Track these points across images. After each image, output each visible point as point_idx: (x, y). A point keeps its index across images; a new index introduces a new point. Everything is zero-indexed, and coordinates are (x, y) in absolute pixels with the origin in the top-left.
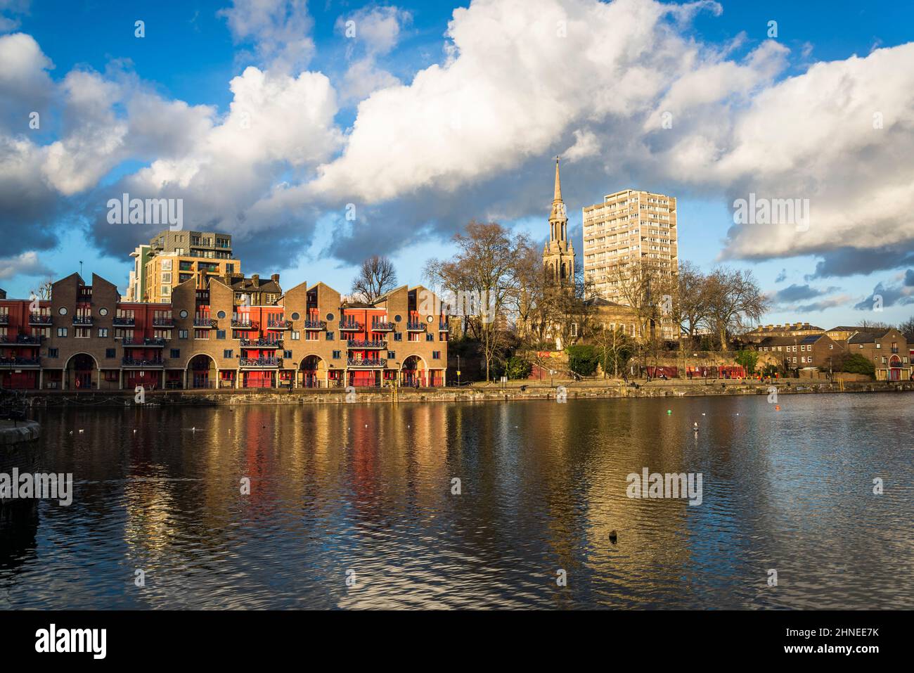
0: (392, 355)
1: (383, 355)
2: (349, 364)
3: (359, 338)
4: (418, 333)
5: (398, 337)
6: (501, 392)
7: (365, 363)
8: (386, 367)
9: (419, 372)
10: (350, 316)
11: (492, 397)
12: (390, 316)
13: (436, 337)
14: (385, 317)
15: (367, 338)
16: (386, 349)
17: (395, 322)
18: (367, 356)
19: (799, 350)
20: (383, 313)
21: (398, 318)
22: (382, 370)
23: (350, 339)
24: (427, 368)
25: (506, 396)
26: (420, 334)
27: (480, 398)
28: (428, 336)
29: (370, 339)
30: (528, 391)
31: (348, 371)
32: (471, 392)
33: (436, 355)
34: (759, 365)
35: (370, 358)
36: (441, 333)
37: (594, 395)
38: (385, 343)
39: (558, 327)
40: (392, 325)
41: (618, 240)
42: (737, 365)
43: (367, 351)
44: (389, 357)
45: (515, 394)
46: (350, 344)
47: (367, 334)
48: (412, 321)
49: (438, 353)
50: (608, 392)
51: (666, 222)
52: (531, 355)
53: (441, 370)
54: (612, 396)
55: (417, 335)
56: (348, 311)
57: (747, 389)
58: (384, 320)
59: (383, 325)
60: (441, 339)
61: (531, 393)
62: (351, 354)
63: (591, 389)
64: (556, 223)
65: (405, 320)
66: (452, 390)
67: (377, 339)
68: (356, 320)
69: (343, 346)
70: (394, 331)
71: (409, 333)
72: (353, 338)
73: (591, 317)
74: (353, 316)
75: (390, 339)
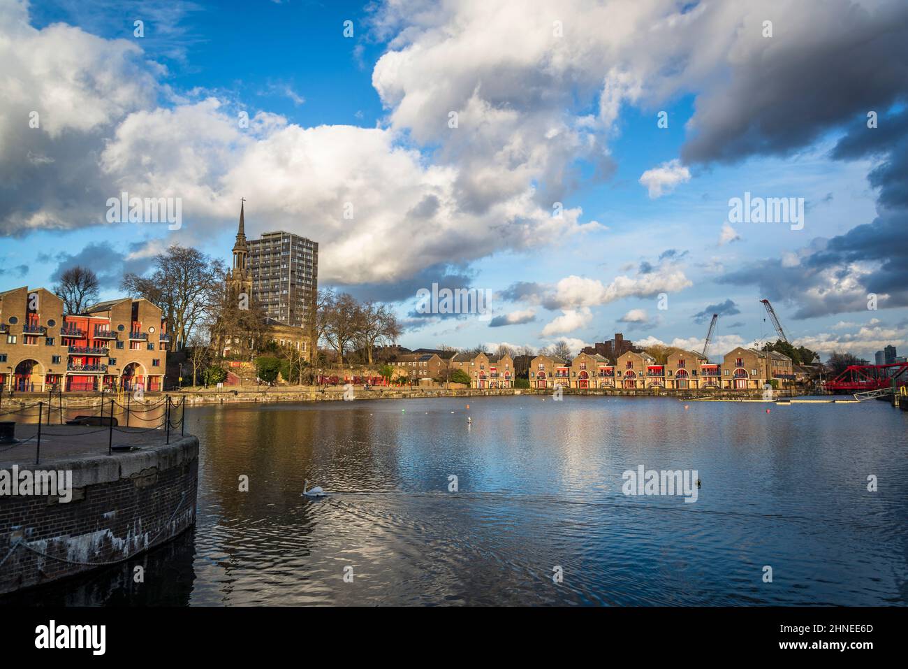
0: (112, 362)
1: (104, 361)
2: (68, 369)
3: (81, 344)
4: (139, 342)
5: (120, 345)
6: (217, 396)
7: (86, 368)
8: (107, 372)
9: (137, 378)
10: (71, 323)
11: (209, 401)
12: (113, 325)
13: (156, 346)
14: (108, 326)
15: (88, 345)
16: (107, 356)
17: (117, 331)
18: (87, 362)
19: (418, 365)
20: (106, 322)
21: (121, 328)
22: (103, 375)
23: (70, 344)
24: (146, 374)
25: (222, 400)
26: (141, 343)
27: (199, 401)
28: (148, 346)
29: (91, 346)
30: (240, 395)
31: (67, 376)
32: (192, 396)
33: (156, 363)
34: (394, 376)
35: (90, 364)
36: (161, 343)
37: (291, 399)
38: (108, 350)
39: (237, 341)
40: (114, 334)
41: (271, 271)
42: (379, 376)
43: (88, 357)
44: (110, 363)
45: (229, 397)
46: (71, 350)
47: (88, 340)
48: (134, 330)
49: (158, 360)
50: (302, 397)
51: (310, 261)
52: (226, 365)
53: (158, 376)
54: (304, 399)
55: (138, 344)
56: (70, 318)
57: (397, 393)
58: (107, 328)
59: (105, 333)
60: (161, 349)
61: (242, 397)
62: (71, 359)
63: (289, 394)
64: (239, 253)
65: (127, 330)
66: (176, 394)
67: (98, 346)
68: (78, 327)
69: (63, 352)
70: (117, 339)
71: (131, 342)
72: (74, 343)
73: (265, 334)
74: (75, 323)
75: (112, 347)
